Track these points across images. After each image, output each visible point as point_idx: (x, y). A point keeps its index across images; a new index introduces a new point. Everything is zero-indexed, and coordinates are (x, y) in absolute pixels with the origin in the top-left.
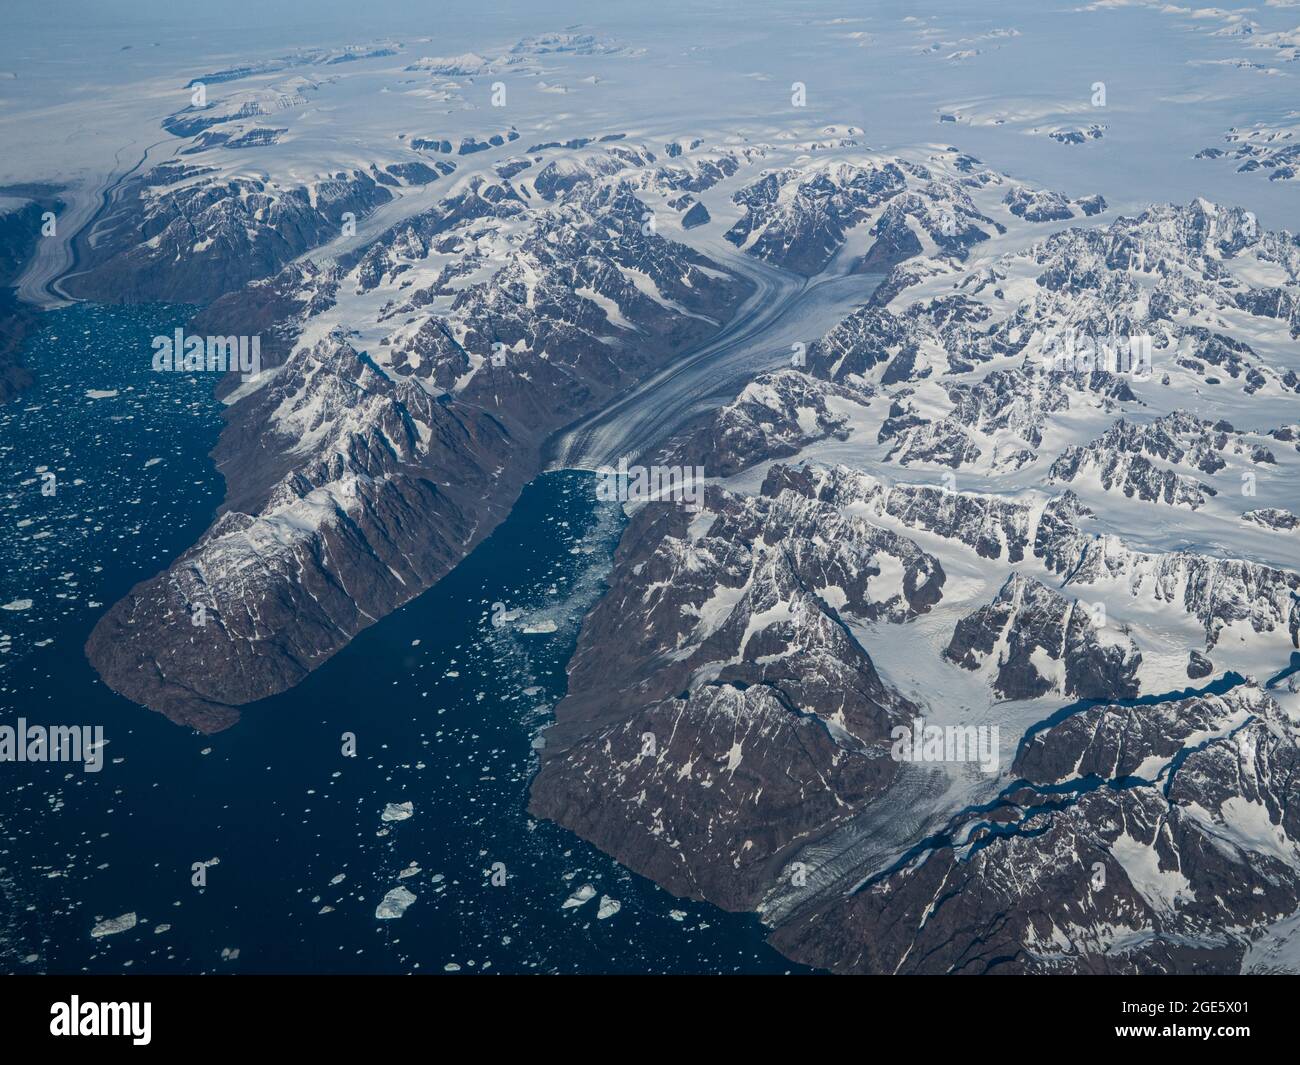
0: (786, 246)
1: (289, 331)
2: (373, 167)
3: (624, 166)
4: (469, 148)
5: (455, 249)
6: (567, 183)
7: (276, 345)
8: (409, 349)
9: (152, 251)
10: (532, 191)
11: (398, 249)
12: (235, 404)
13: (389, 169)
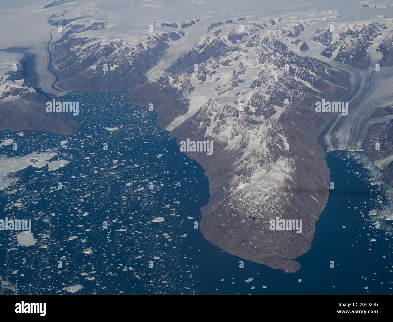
0: (351, 57)
1: (185, 100)
2: (157, 35)
3: (258, 30)
4: (184, 26)
5: (229, 64)
6: (240, 37)
7: (182, 106)
8: (249, 105)
9: (93, 71)
10: (228, 41)
11: (209, 65)
12: (174, 130)
13: (163, 35)
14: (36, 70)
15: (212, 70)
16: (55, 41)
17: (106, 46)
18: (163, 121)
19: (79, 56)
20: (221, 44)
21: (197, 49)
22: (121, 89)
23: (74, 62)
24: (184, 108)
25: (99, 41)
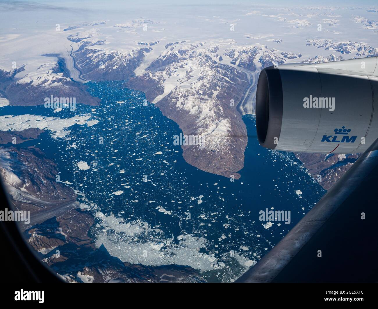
0: (246, 65)
1: (162, 86)
2: (137, 49)
3: (194, 48)
4: (151, 44)
5: (183, 67)
6: (185, 52)
7: (161, 90)
8: (199, 89)
9: (104, 69)
10: (178, 54)
11: (172, 67)
12: (157, 103)
13: (141, 49)
14: (67, 67)
15: (174, 70)
16: (75, 51)
17: (109, 54)
18: (150, 98)
19: (93, 60)
20: (175, 56)
21: (162, 58)
22: (121, 80)
23: (90, 63)
24: (162, 91)
25: (104, 52)
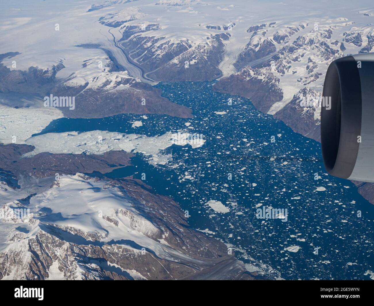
1: (279, 89)
2: (212, 35)
3: (294, 33)
5: (298, 60)
6: (283, 38)
7: (277, 94)
9: (177, 65)
10: (274, 41)
11: (284, 60)
12: (276, 114)
13: (216, 35)
14: (119, 63)
15: (288, 65)
16: (119, 39)
17: (178, 44)
18: (264, 106)
19: (154, 52)
20: (270, 44)
21: (253, 48)
22: (203, 80)
23: (151, 57)
24: (280, 96)
25: (169, 40)
